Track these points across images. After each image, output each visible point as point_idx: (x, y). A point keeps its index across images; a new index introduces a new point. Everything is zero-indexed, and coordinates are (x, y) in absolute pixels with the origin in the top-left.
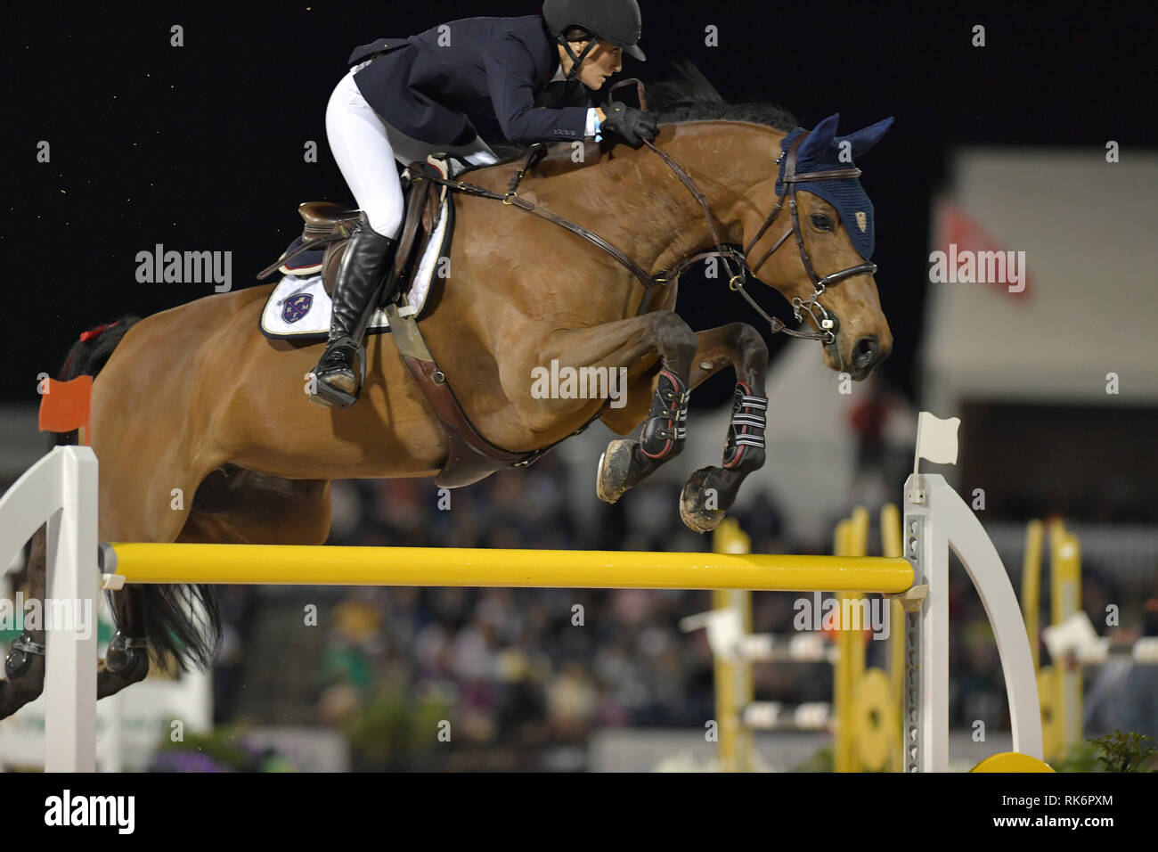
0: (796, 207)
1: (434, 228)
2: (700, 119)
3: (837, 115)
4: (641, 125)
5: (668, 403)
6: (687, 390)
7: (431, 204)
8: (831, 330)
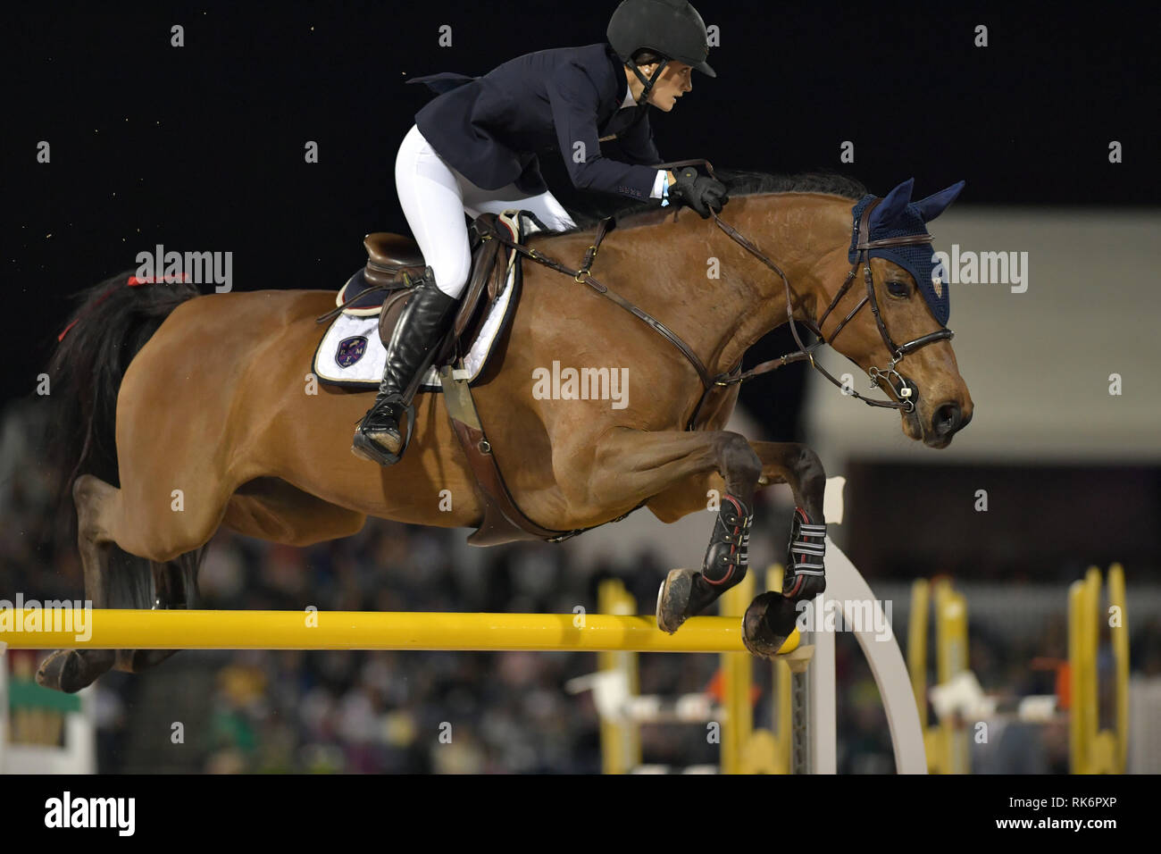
0: (871, 274)
1: (499, 294)
2: (770, 191)
3: (912, 179)
4: (710, 192)
5: (731, 528)
6: (750, 515)
7: (498, 270)
8: (910, 398)
